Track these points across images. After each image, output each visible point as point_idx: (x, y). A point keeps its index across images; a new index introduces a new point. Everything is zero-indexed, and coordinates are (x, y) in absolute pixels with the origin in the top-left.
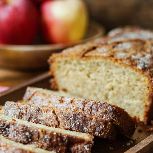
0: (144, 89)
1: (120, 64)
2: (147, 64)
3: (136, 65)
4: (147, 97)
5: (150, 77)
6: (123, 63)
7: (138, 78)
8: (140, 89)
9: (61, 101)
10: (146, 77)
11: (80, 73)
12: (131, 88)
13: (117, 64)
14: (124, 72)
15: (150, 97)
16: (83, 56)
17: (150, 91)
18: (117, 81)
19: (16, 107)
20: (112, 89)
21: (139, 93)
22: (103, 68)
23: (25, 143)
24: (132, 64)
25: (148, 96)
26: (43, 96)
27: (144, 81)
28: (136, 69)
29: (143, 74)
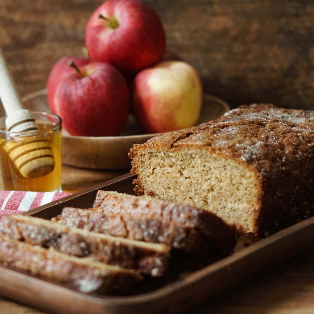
0: (252, 188)
1: (219, 154)
2: (256, 154)
3: (240, 156)
4: (255, 199)
5: (257, 171)
6: (222, 154)
7: (242, 174)
8: (246, 189)
9: (136, 206)
10: (253, 171)
11: (169, 170)
12: (235, 187)
13: (214, 155)
14: (225, 166)
15: (259, 199)
16: (172, 146)
17: (259, 191)
18: (217, 178)
19: (75, 214)
20: (212, 190)
21: (246, 194)
22: (198, 161)
23: (80, 256)
24: (234, 155)
25: (257, 196)
26: (115, 200)
27: (250, 177)
28: (239, 161)
29: (248, 167)
